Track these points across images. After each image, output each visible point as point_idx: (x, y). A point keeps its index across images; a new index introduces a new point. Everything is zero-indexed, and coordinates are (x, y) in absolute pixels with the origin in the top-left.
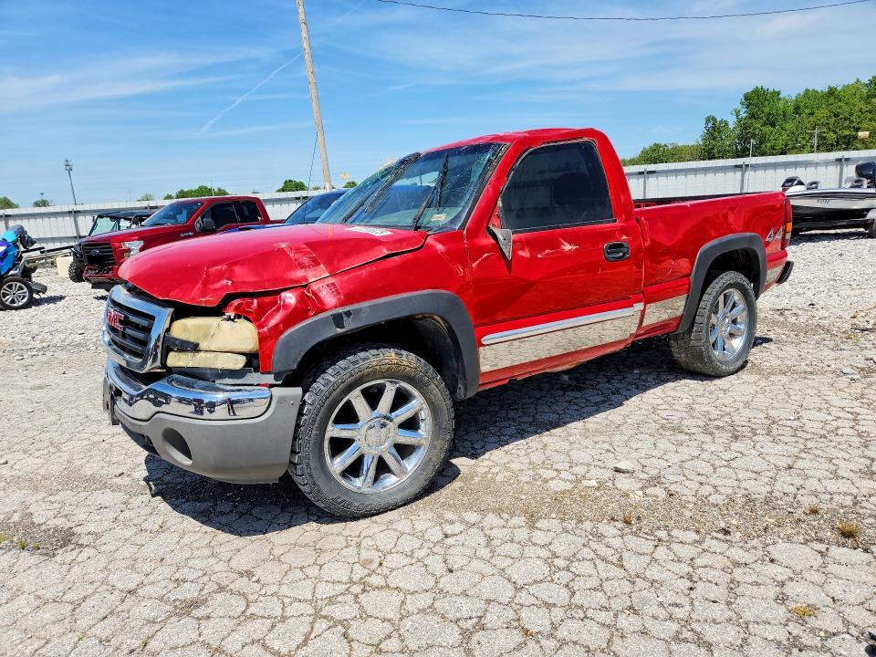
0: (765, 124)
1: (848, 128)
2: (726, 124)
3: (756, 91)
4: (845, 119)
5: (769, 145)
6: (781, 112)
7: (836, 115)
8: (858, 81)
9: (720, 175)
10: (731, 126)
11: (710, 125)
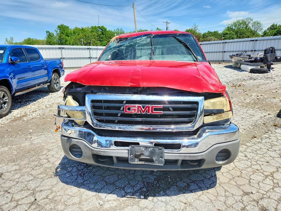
0: (66, 36)
1: (88, 40)
2: (53, 34)
3: (62, 25)
4: (88, 37)
5: (68, 42)
6: (70, 33)
7: (85, 36)
8: (88, 27)
9: (54, 51)
10: (55, 35)
11: (48, 34)
